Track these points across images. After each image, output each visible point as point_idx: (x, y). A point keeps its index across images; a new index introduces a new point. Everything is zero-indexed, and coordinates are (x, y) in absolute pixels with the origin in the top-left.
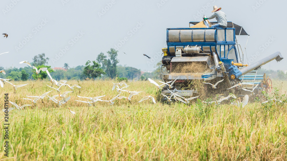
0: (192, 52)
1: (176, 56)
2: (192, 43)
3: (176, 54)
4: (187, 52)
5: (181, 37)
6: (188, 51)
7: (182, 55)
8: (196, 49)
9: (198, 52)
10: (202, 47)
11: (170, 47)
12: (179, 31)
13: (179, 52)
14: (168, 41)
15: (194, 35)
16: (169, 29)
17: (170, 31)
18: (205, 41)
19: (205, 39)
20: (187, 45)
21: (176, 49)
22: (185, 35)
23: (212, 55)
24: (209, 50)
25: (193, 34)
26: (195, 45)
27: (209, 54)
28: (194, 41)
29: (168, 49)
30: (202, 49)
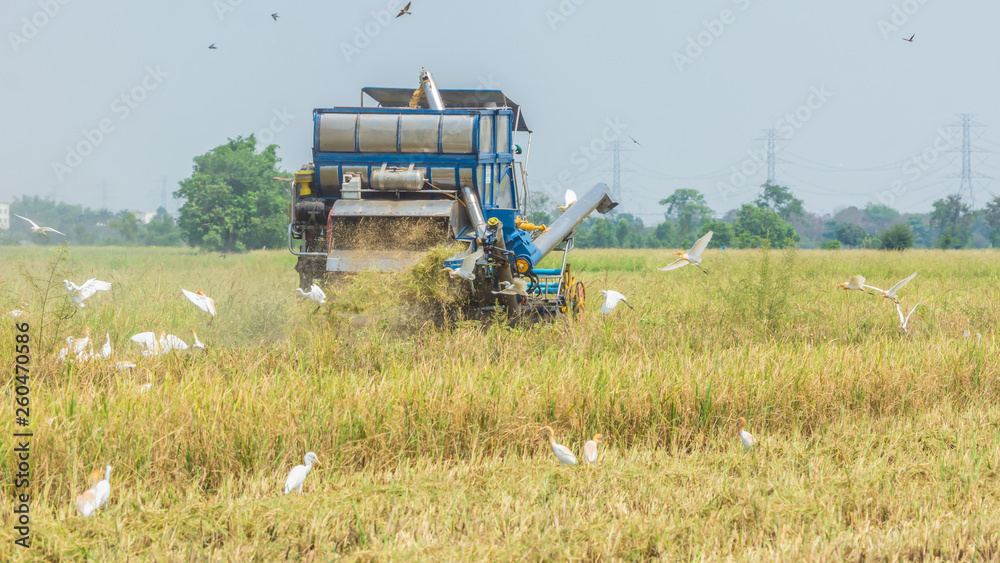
0: (400, 186)
1: (345, 195)
2: (396, 156)
3: (344, 189)
4: (382, 186)
5: (360, 136)
6: (386, 182)
7: (362, 193)
8: (413, 175)
9: (419, 187)
10: (429, 171)
11: (322, 168)
12: (353, 117)
13: (353, 182)
14: (316, 150)
15: (406, 132)
16: (321, 111)
17: (324, 117)
18: (440, 152)
19: (439, 146)
20: (380, 164)
21: (344, 176)
22: (375, 132)
23: (461, 196)
24: (453, 182)
25: (402, 130)
26: (407, 165)
27: (454, 194)
28: (403, 150)
29: (316, 176)
30: (428, 176)
